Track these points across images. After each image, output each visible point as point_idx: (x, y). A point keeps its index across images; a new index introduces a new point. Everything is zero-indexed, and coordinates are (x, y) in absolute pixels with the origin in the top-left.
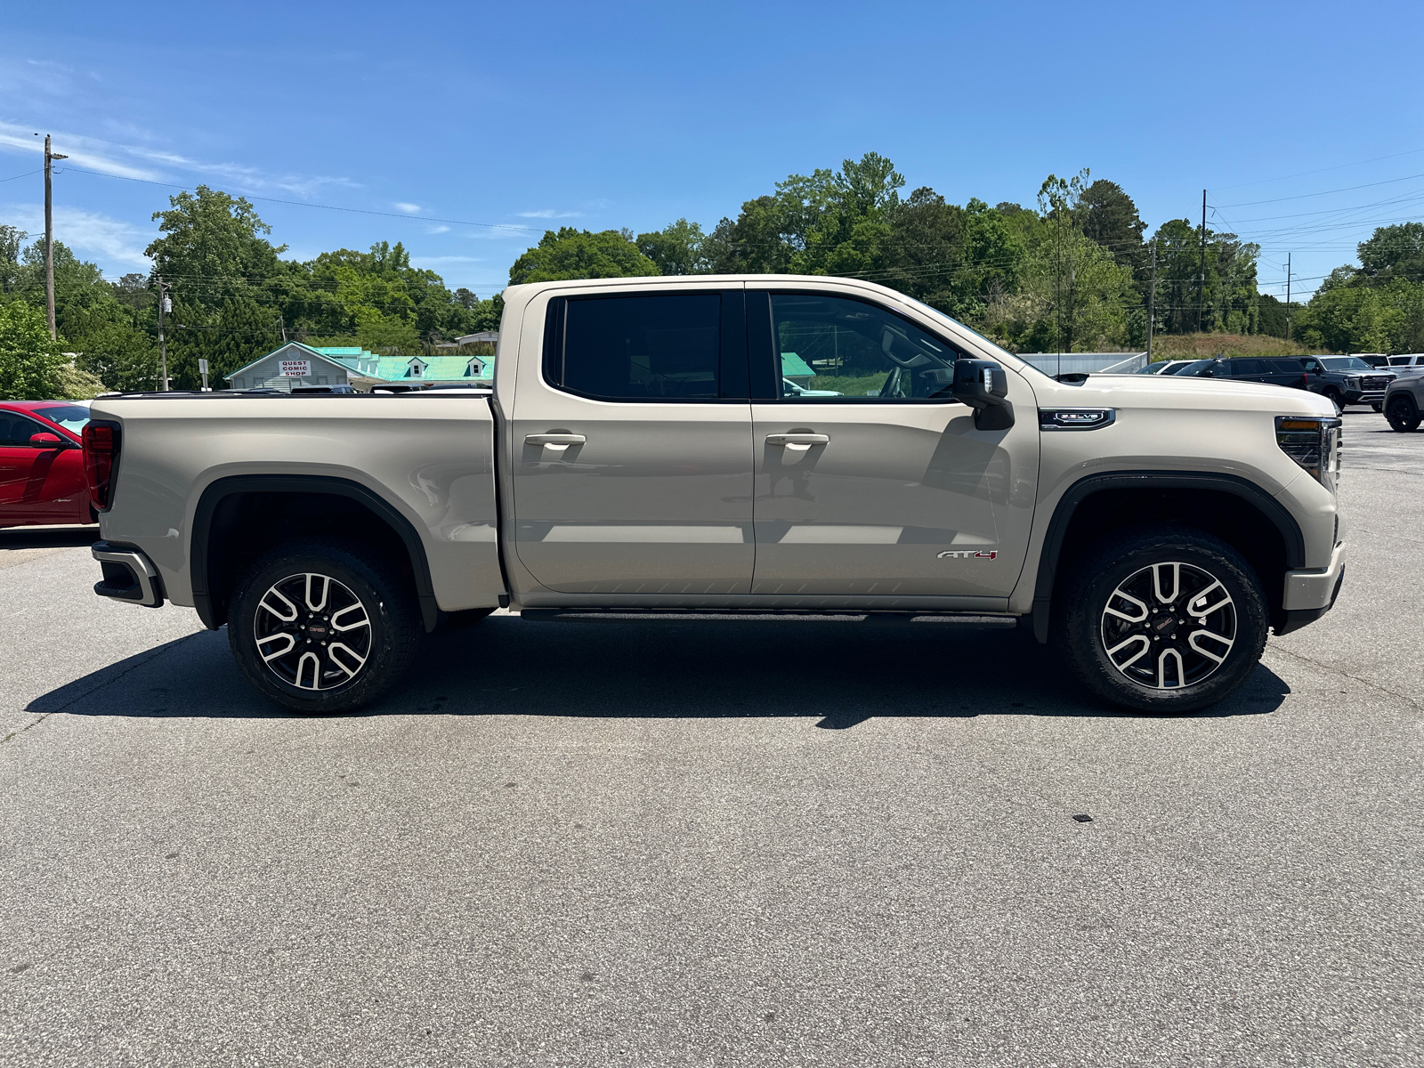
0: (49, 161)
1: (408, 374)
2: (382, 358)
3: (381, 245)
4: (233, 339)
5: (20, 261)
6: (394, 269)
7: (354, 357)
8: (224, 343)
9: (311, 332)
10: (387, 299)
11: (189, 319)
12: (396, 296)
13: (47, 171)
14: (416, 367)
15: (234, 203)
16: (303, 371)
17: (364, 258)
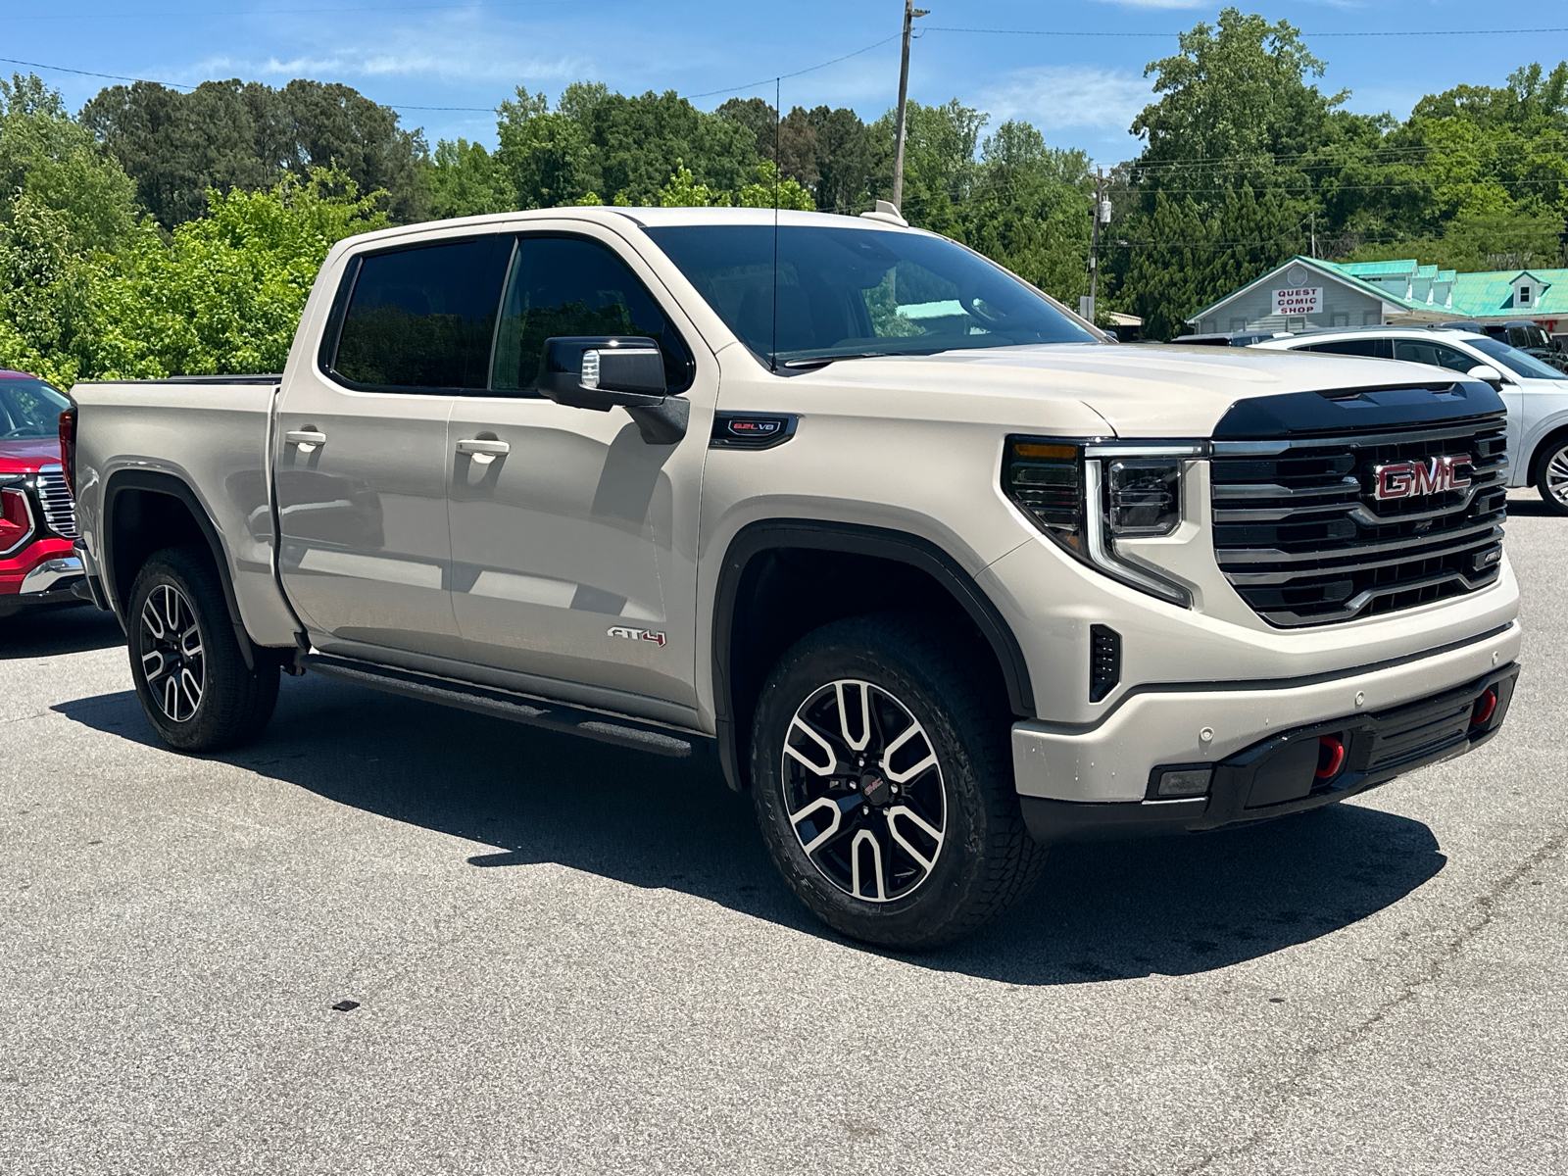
0: (909, 20)
1: (1509, 304)
2: (1461, 277)
3: (1527, 72)
4: (1233, 256)
5: (978, 158)
6: (1548, 112)
7: (1401, 278)
8: (1218, 263)
9: (1369, 236)
10: (1521, 169)
11: (1175, 227)
12: (1539, 161)
13: (906, 35)
14: (1525, 290)
15: (1269, 30)
16: (1309, 305)
17: (1498, 97)
